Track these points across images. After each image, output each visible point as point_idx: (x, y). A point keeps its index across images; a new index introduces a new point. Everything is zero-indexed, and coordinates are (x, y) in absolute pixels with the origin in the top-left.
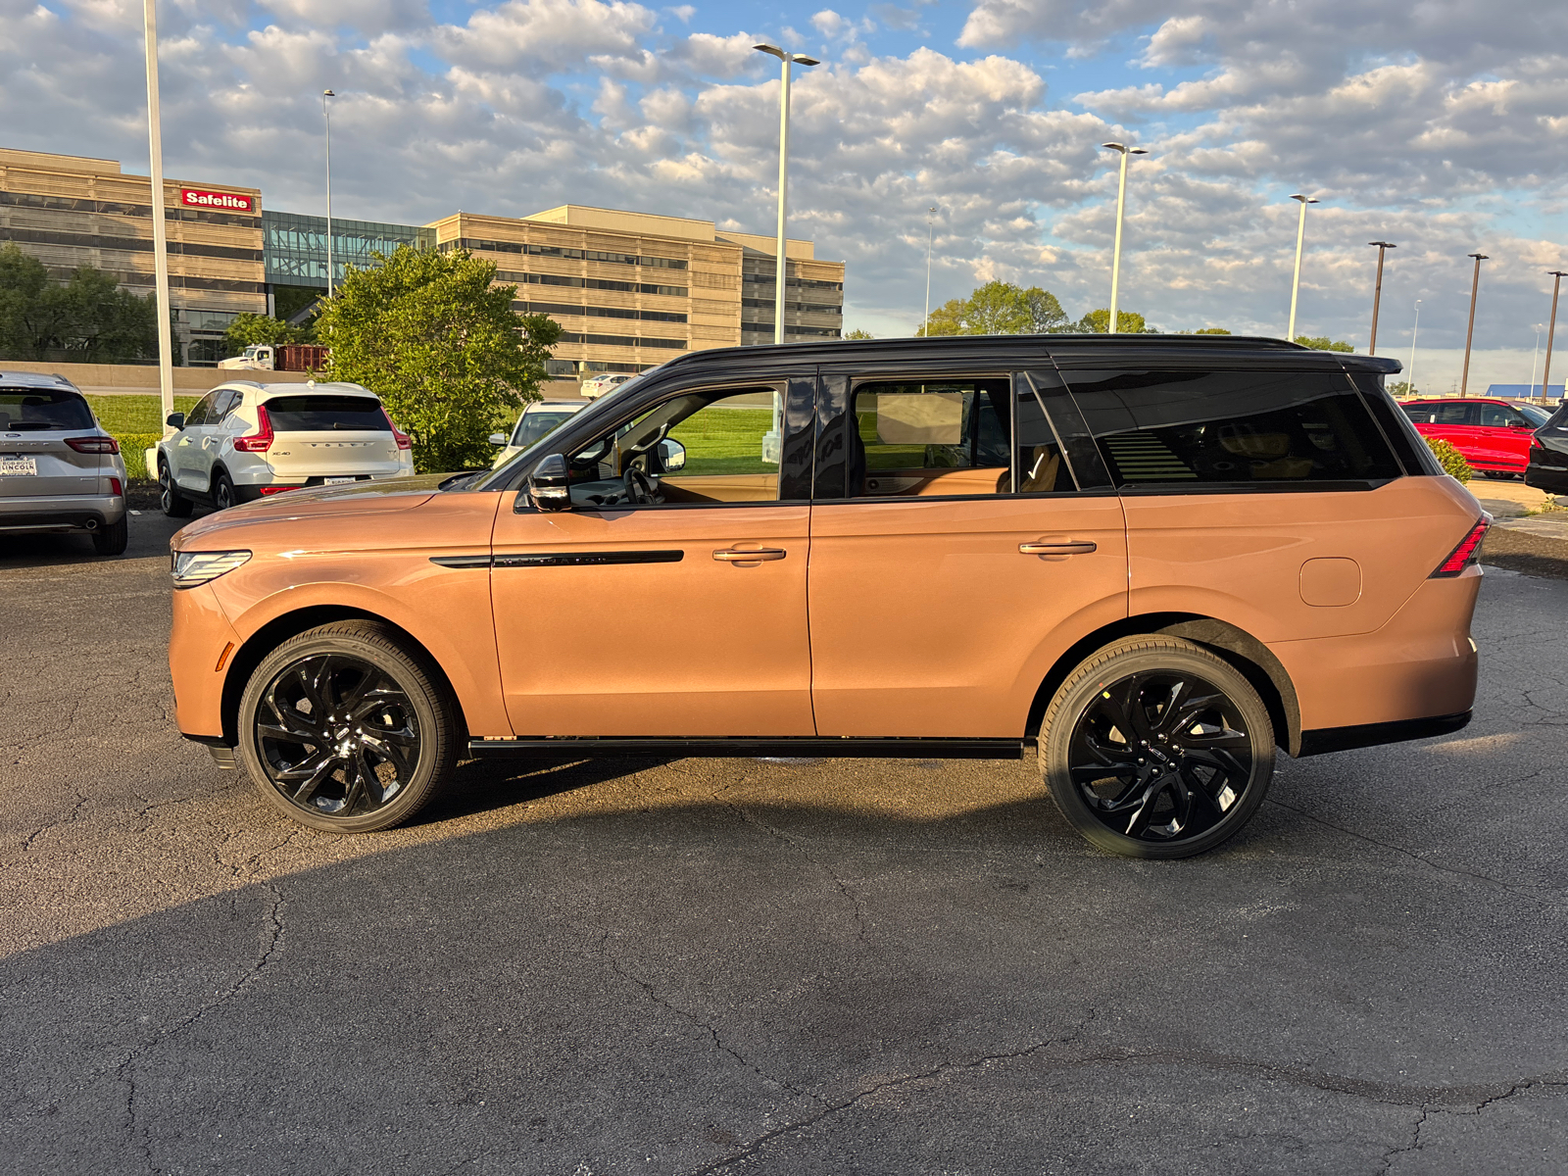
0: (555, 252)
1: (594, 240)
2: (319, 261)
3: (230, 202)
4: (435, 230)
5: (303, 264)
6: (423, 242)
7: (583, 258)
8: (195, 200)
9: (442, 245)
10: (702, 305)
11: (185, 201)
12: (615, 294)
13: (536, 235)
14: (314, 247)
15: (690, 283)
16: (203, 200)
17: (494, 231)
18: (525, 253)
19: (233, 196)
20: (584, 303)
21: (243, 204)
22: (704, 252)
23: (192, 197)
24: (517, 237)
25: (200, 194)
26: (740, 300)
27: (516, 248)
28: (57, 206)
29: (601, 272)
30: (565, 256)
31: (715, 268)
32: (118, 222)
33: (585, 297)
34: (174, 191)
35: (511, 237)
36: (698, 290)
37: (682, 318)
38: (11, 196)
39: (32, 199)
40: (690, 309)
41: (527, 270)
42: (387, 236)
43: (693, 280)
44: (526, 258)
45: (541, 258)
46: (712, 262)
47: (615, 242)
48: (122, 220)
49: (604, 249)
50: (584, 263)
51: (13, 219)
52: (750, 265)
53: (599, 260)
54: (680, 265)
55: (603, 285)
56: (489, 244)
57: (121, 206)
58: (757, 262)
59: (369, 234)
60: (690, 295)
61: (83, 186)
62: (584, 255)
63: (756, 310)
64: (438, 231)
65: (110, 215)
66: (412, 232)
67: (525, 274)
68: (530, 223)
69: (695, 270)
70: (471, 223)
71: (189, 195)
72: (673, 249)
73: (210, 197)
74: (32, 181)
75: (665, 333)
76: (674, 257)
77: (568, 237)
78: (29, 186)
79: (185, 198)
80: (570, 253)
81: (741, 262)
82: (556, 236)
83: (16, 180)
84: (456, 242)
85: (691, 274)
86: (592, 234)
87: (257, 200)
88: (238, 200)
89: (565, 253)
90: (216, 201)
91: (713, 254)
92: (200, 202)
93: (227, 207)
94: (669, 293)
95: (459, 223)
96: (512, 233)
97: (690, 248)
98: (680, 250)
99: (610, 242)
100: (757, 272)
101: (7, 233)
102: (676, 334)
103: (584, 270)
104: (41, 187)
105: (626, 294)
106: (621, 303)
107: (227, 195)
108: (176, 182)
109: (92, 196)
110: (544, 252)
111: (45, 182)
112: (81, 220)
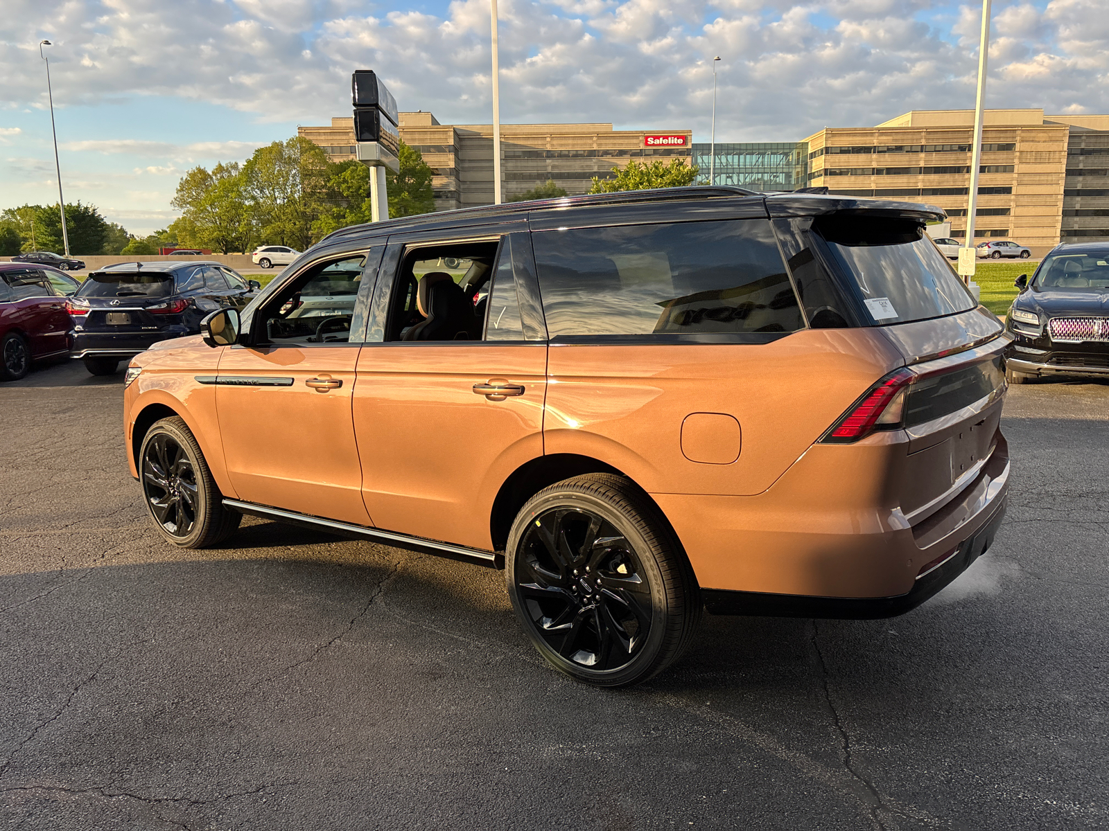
0: (899, 149)
1: (931, 136)
2: (727, 173)
3: (673, 140)
4: (808, 143)
5: (717, 176)
6: (799, 153)
7: (922, 151)
8: (652, 142)
9: (812, 153)
10: (1026, 178)
11: (646, 144)
12: (947, 176)
13: (884, 138)
14: (724, 165)
15: (1016, 161)
16: (657, 142)
17: (851, 138)
18: (874, 152)
19: (675, 137)
20: (920, 186)
21: (680, 141)
22: (1033, 134)
23: (650, 141)
24: (868, 142)
25: (655, 138)
26: (1064, 171)
27: (866, 150)
28: (577, 155)
29: (936, 160)
30: (907, 152)
31: (1041, 147)
32: (608, 162)
33: (921, 181)
34: (641, 138)
35: (862, 142)
36: (1023, 166)
37: (1007, 190)
38: (552, 152)
39: (564, 153)
40: (1015, 183)
41: (874, 165)
42: (774, 151)
43: (1020, 159)
44: (874, 156)
45: (887, 155)
46: (1039, 142)
47: (950, 135)
48: (610, 160)
49: (941, 142)
50: (922, 155)
51: (553, 167)
52: (1076, 140)
53: (935, 151)
54: (1009, 147)
55: (938, 170)
56: (847, 149)
57: (610, 152)
58: (1084, 138)
59: (761, 151)
60: (1016, 171)
61: (589, 141)
62: (923, 149)
63: (1080, 178)
64: (809, 144)
65: (604, 158)
66: (791, 146)
67: (873, 169)
68: (879, 129)
69: (1021, 150)
70: (834, 135)
71: (649, 139)
72: (1002, 135)
73: (661, 139)
74: (563, 142)
75: (992, 204)
76: (1003, 141)
77: (910, 137)
78: (562, 145)
79: (647, 141)
80: (911, 148)
81: (1066, 139)
82: (899, 137)
83: (555, 142)
84: (822, 150)
85: (1018, 154)
86: (930, 132)
87: (689, 138)
88: (678, 139)
89: (906, 149)
90: (665, 141)
91: (1041, 135)
92: (655, 143)
93: (671, 145)
94: (997, 171)
95: (824, 136)
96: (865, 138)
97: (1019, 132)
98: (1008, 135)
99: (945, 136)
100: (1083, 146)
101: (549, 175)
102: (1000, 204)
103: (922, 160)
104: (568, 145)
105: (957, 176)
106: (952, 184)
107: (671, 136)
108: (642, 132)
109: (595, 147)
110: (890, 150)
111: (570, 142)
112: (588, 163)
